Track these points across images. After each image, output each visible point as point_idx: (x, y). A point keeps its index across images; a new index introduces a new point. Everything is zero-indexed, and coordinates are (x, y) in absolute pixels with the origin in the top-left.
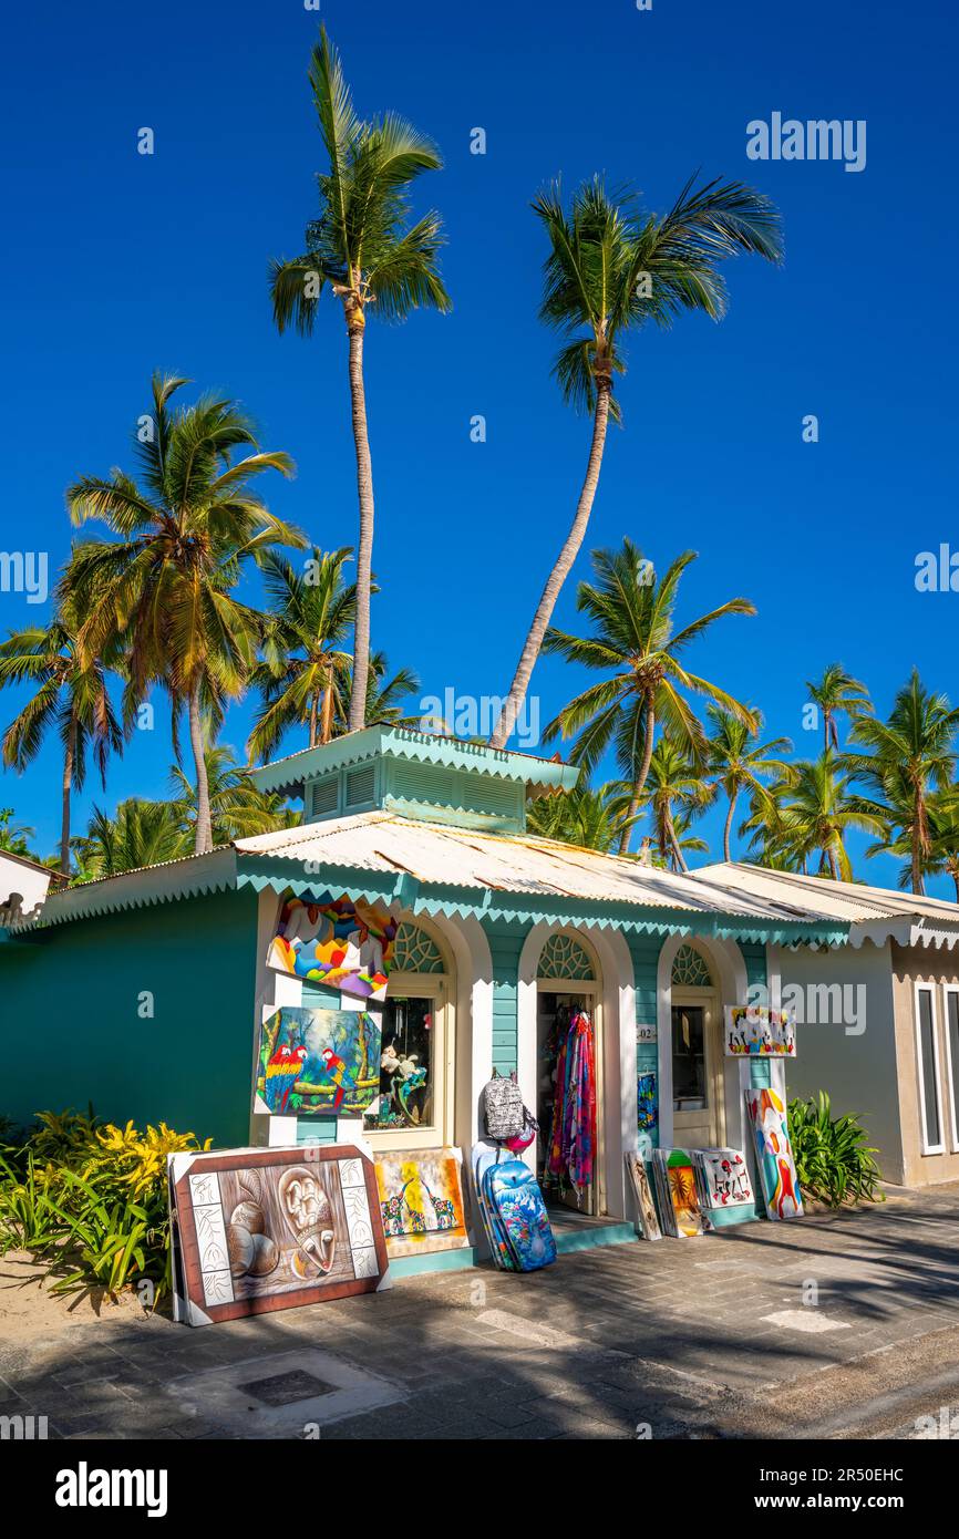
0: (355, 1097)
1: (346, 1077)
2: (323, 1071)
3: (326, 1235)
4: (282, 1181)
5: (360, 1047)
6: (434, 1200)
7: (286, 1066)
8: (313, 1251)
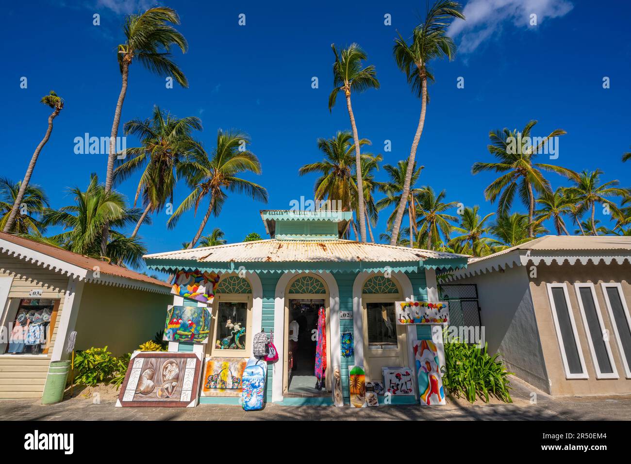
0: (198, 337)
1: (196, 329)
2: (187, 327)
3: (174, 384)
4: (165, 364)
5: (202, 320)
6: (233, 377)
7: (174, 325)
8: (167, 389)
